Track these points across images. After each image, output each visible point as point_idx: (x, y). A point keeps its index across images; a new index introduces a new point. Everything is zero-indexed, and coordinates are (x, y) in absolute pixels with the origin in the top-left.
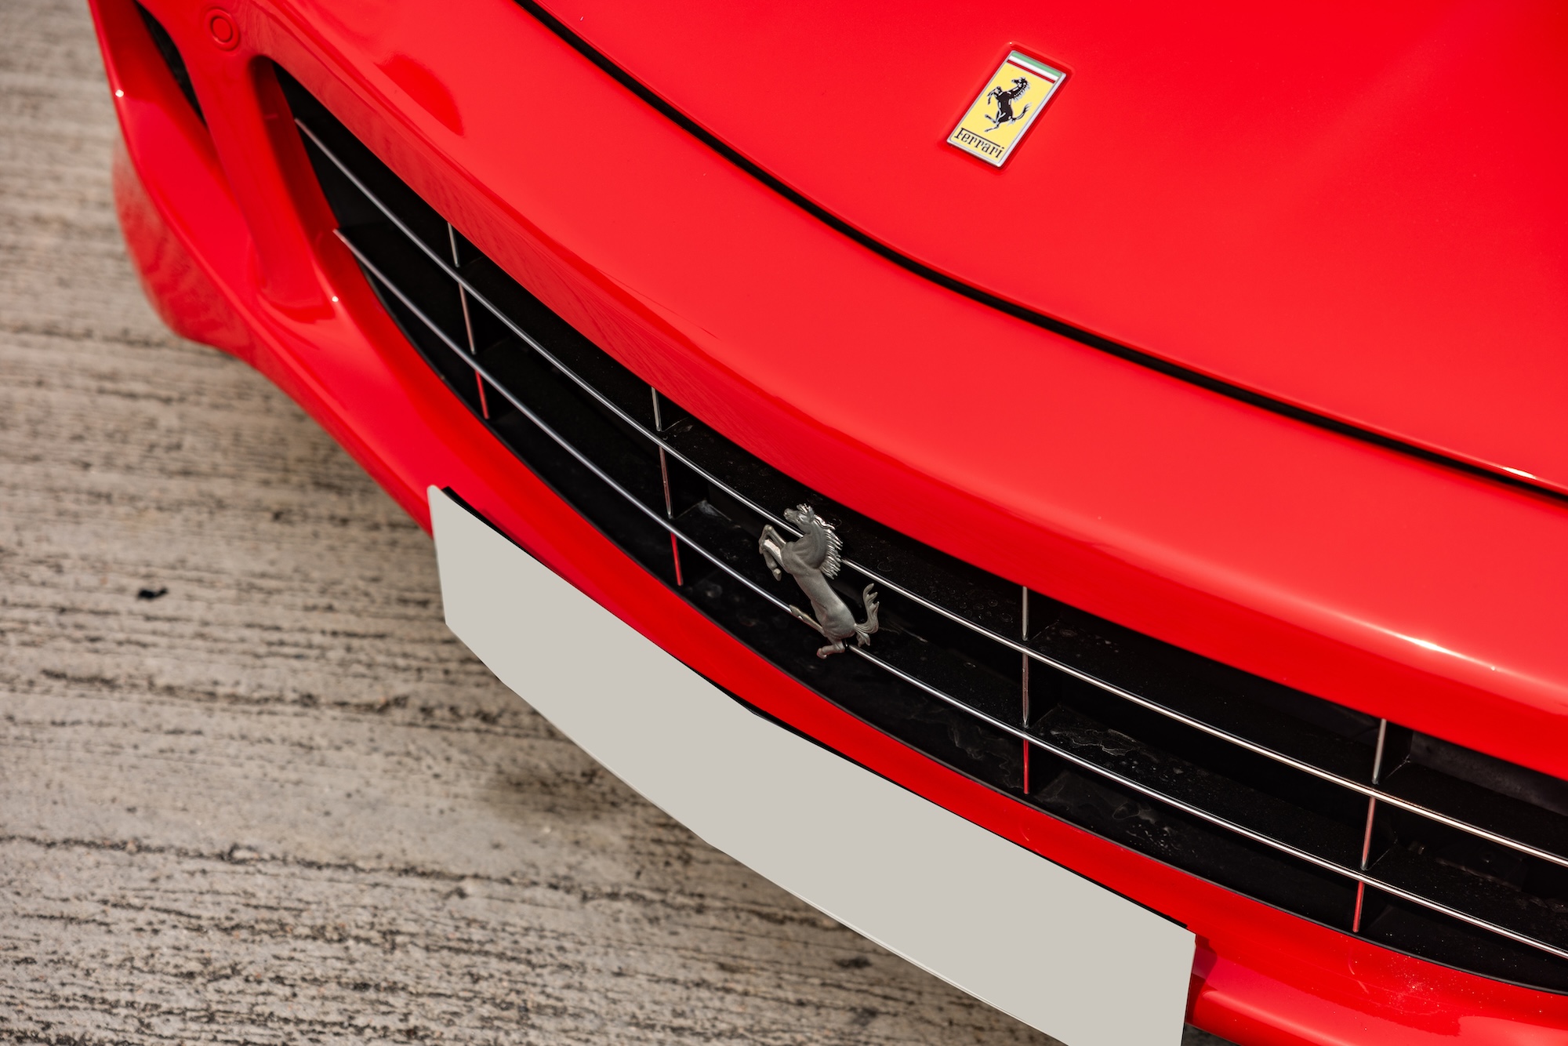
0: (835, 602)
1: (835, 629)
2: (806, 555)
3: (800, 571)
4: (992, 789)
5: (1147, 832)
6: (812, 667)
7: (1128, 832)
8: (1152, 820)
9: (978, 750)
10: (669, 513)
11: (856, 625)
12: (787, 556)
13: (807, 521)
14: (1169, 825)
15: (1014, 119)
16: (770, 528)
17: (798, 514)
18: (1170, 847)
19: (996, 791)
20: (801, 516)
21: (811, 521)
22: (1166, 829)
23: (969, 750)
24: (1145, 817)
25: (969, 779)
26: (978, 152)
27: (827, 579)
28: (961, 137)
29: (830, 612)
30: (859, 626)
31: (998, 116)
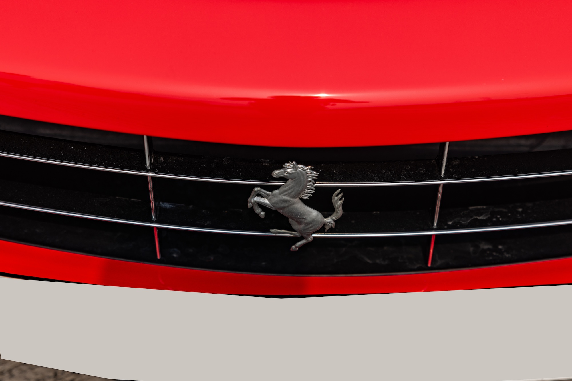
0: (311, 212)
1: (312, 228)
2: (291, 192)
5: (494, 254)
6: (263, 264)
7: (487, 258)
8: (491, 247)
9: (382, 259)
10: (154, 217)
11: (325, 219)
12: (275, 200)
13: (294, 171)
14: (501, 244)
16: (259, 189)
17: (286, 170)
19: (411, 274)
20: (289, 170)
21: (296, 170)
22: (501, 247)
23: (378, 261)
24: (486, 247)
27: (304, 201)
29: (309, 219)
30: (328, 219)
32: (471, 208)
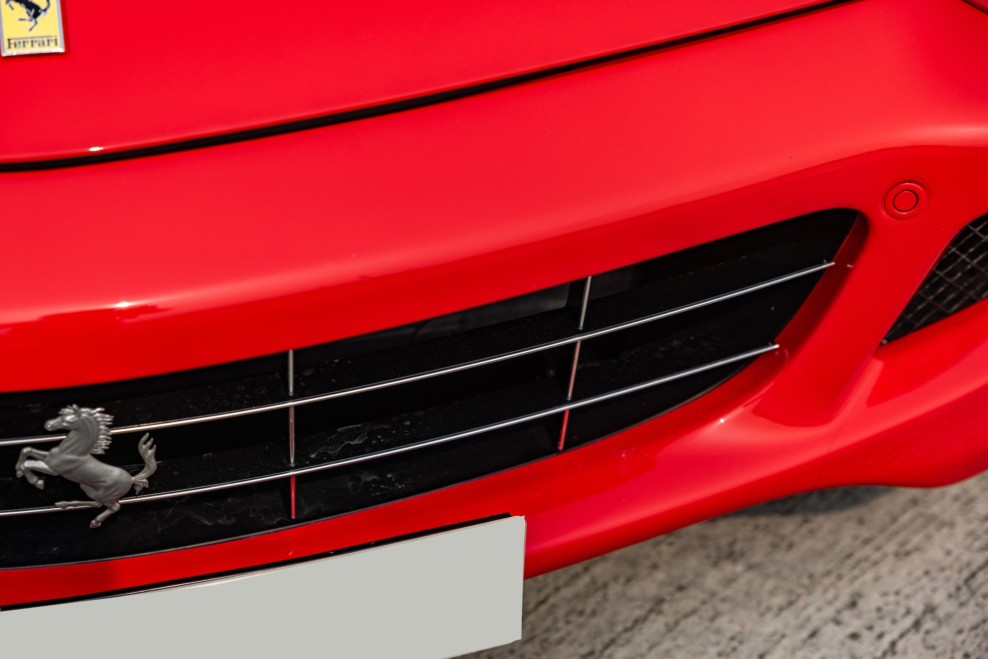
0: (111, 471)
1: (116, 493)
2: (77, 448)
3: (72, 466)
4: (265, 534)
5: (382, 486)
6: (55, 549)
7: (372, 495)
8: (376, 477)
9: (225, 517)
11: (133, 478)
12: (55, 461)
13: (76, 419)
14: (390, 472)
15: (45, 10)
16: (29, 450)
17: (64, 418)
18: (405, 484)
19: (269, 533)
20: (68, 418)
21: (79, 417)
22: (389, 476)
23: (220, 521)
24: (370, 478)
25: (244, 538)
26: (37, 50)
27: (98, 457)
28: (12, 46)
29: (109, 482)
30: (137, 477)
31: (29, 15)
32: (340, 430)
